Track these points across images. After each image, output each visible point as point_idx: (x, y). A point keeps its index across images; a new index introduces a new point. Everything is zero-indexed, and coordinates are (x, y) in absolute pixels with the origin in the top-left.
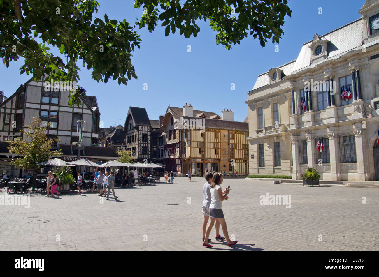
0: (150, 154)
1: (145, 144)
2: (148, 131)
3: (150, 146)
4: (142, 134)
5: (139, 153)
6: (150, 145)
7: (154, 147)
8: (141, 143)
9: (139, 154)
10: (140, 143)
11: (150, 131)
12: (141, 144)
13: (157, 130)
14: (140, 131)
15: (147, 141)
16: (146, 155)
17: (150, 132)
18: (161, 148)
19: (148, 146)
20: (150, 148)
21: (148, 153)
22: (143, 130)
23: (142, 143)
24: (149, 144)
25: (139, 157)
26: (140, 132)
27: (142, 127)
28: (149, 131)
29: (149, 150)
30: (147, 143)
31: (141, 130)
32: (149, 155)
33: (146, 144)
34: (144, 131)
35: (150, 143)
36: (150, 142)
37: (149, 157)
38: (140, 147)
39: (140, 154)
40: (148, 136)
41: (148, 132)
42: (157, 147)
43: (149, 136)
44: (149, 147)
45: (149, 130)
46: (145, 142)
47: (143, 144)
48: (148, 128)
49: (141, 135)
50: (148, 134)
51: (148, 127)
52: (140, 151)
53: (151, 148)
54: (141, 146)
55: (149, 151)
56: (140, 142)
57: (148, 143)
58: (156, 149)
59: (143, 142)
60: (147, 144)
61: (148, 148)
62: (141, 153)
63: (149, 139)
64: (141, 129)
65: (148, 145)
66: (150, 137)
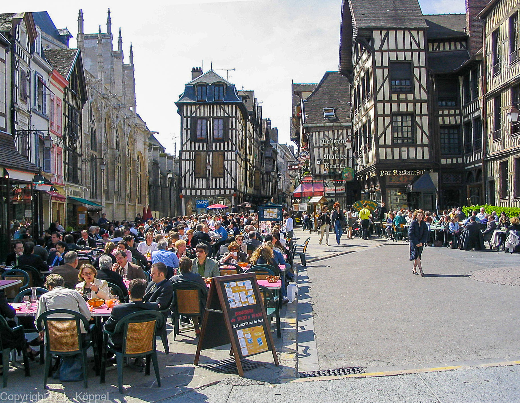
0: (426, 141)
1: (403, 101)
2: (415, 47)
3: (425, 111)
4: (386, 63)
5: (381, 142)
6: (425, 106)
7: (446, 112)
8: (387, 98)
9: (382, 146)
10: (384, 102)
11: (422, 47)
12: (388, 105)
13: (458, 47)
14: (381, 50)
15: (412, 91)
16: (412, 150)
17: (423, 54)
18: (474, 112)
19: (418, 112)
20: (425, 119)
21: (419, 142)
22: (393, 46)
23: (391, 101)
24: (421, 101)
25: (382, 157)
26: (378, 55)
27: (387, 34)
28: (419, 50)
29: (421, 127)
30: (410, 97)
31: (385, 47)
32: (426, 150)
33: (407, 101)
34: (397, 50)
35: (424, 96)
36: (427, 92)
37: (426, 157)
38: (384, 116)
39: (385, 146)
40: (416, 71)
41: (415, 54)
42: (460, 114)
43: (419, 67)
44: (421, 115)
45: (418, 45)
46: (402, 96)
47: (395, 102)
48: (411, 35)
49: (382, 67)
50: (416, 63)
51: (415, 33)
52: (384, 133)
53: (433, 117)
54: (388, 112)
55: (422, 131)
56: (380, 97)
57: (418, 97)
58: (453, 122)
59: (394, 97)
60: (415, 101)
61: (418, 119)
62: (389, 142)
63: (420, 81)
64: (383, 42)
65: (418, 105)
66: (423, 71)
